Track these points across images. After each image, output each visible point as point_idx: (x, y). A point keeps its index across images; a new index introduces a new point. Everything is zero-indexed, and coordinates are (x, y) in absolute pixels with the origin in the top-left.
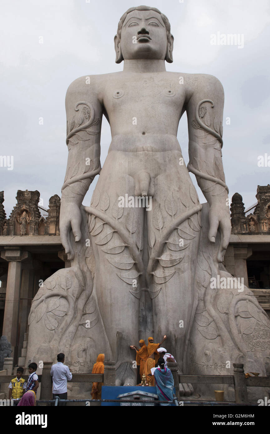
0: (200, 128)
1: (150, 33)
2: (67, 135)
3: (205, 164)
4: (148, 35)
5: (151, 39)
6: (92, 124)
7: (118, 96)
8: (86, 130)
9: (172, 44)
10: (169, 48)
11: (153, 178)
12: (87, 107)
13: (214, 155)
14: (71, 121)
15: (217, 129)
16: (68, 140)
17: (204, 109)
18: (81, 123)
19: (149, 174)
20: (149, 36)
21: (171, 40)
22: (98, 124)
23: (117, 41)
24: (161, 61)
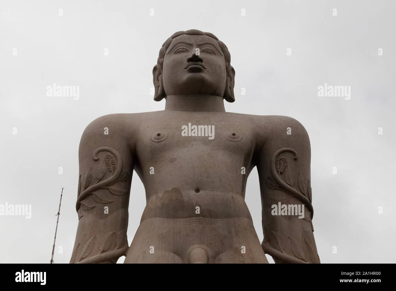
0: (279, 189)
1: (203, 61)
2: (79, 195)
3: (290, 241)
4: (201, 63)
5: (205, 69)
6: (118, 179)
7: (158, 139)
8: (108, 188)
9: (232, 78)
10: (229, 83)
11: (212, 257)
12: (112, 155)
13: (303, 228)
14: (86, 175)
15: (303, 190)
16: (80, 203)
17: (283, 161)
18: (100, 178)
19: (206, 250)
20: (203, 64)
21: (231, 74)
22: (126, 180)
23: (157, 73)
24: (219, 98)
